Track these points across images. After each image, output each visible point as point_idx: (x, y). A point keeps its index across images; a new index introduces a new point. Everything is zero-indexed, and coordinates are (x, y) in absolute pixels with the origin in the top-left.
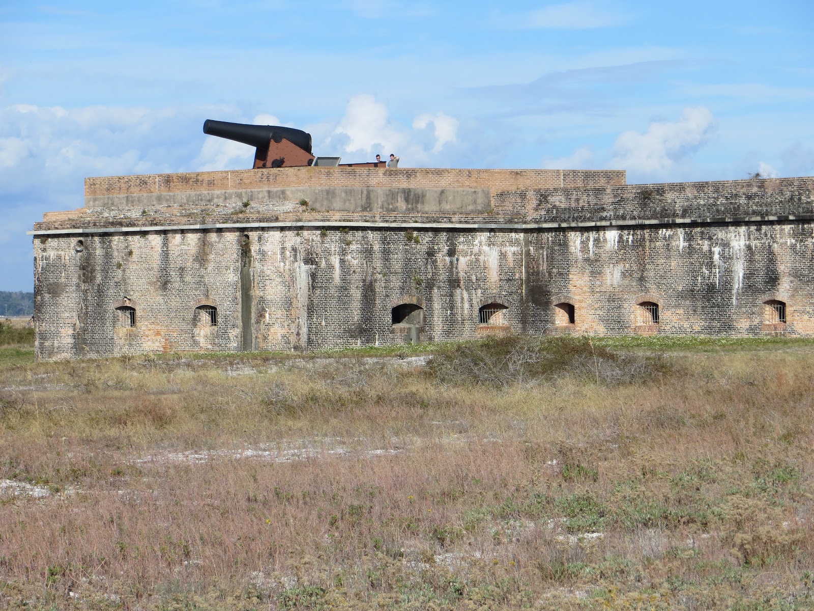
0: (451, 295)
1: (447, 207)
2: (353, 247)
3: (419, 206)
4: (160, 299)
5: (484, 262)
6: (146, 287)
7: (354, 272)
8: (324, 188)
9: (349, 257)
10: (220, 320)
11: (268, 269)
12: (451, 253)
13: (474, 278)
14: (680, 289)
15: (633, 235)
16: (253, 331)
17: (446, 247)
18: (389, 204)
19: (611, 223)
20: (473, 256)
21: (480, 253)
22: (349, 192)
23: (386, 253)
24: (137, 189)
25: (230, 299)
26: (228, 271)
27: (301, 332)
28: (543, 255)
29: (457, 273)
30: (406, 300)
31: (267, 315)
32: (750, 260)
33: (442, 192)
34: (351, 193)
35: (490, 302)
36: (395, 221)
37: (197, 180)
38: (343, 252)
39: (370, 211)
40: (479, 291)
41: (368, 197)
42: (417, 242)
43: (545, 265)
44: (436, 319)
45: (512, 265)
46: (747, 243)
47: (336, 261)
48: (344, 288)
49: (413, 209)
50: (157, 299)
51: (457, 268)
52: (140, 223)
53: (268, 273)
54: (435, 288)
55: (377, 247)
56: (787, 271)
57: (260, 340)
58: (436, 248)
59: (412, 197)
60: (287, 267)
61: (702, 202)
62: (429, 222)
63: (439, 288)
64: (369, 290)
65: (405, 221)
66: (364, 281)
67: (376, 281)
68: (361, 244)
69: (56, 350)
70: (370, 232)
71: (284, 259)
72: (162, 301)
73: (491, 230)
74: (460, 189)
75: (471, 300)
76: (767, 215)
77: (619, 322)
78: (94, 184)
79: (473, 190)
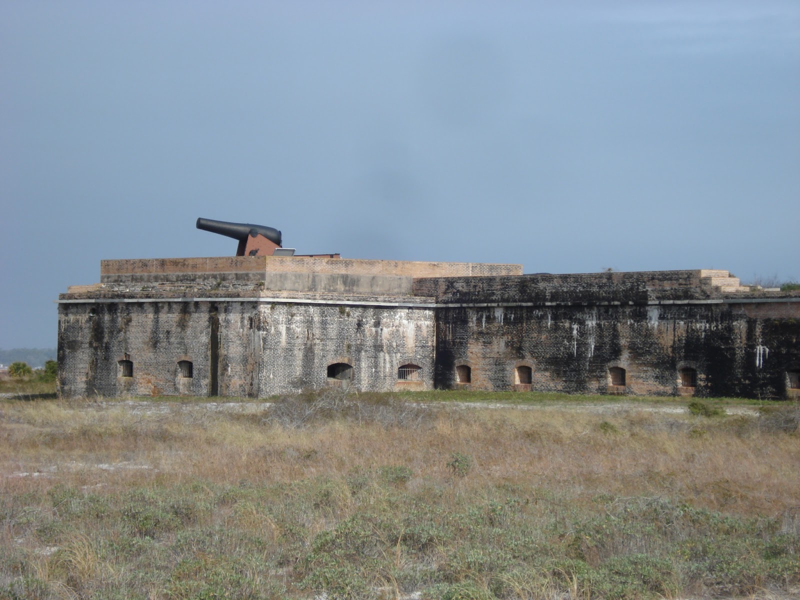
0: (376, 357)
1: (377, 289)
2: (298, 318)
3: (355, 288)
4: (151, 355)
5: (403, 332)
6: (141, 345)
7: (297, 337)
8: (278, 273)
9: (293, 326)
10: (195, 372)
11: (232, 334)
12: (377, 324)
13: (394, 344)
14: (548, 356)
15: (514, 314)
16: (219, 381)
17: (373, 320)
18: (330, 286)
19: (498, 305)
20: (394, 328)
21: (400, 325)
22: (298, 276)
23: (324, 323)
24: (140, 270)
25: (203, 356)
26: (202, 335)
27: (254, 383)
28: (449, 328)
29: (381, 340)
30: (338, 360)
31: (229, 369)
32: (601, 336)
33: (373, 278)
34: (300, 277)
35: (407, 363)
36: (332, 299)
37: (185, 264)
38: (289, 322)
39: (315, 291)
40: (399, 355)
41: (314, 281)
42: (348, 315)
43: (451, 336)
44: (363, 375)
45: (425, 335)
46: (598, 322)
47: (283, 328)
48: (289, 350)
49: (349, 290)
50: (149, 355)
51: (381, 336)
52: (138, 296)
53: (231, 336)
54: (363, 351)
55: (316, 319)
56: (627, 344)
57: (224, 388)
58: (364, 320)
59: (349, 281)
60: (245, 333)
61: (565, 290)
62: (360, 300)
63: (366, 351)
64: (309, 352)
65: (339, 300)
66: (306, 344)
67: (315, 344)
68: (304, 316)
69: (72, 393)
70: (311, 307)
71: (242, 327)
72: (153, 357)
73: (410, 308)
74: (388, 276)
75: (391, 362)
76: (613, 301)
77: (503, 381)
78: (108, 265)
79: (398, 277)
